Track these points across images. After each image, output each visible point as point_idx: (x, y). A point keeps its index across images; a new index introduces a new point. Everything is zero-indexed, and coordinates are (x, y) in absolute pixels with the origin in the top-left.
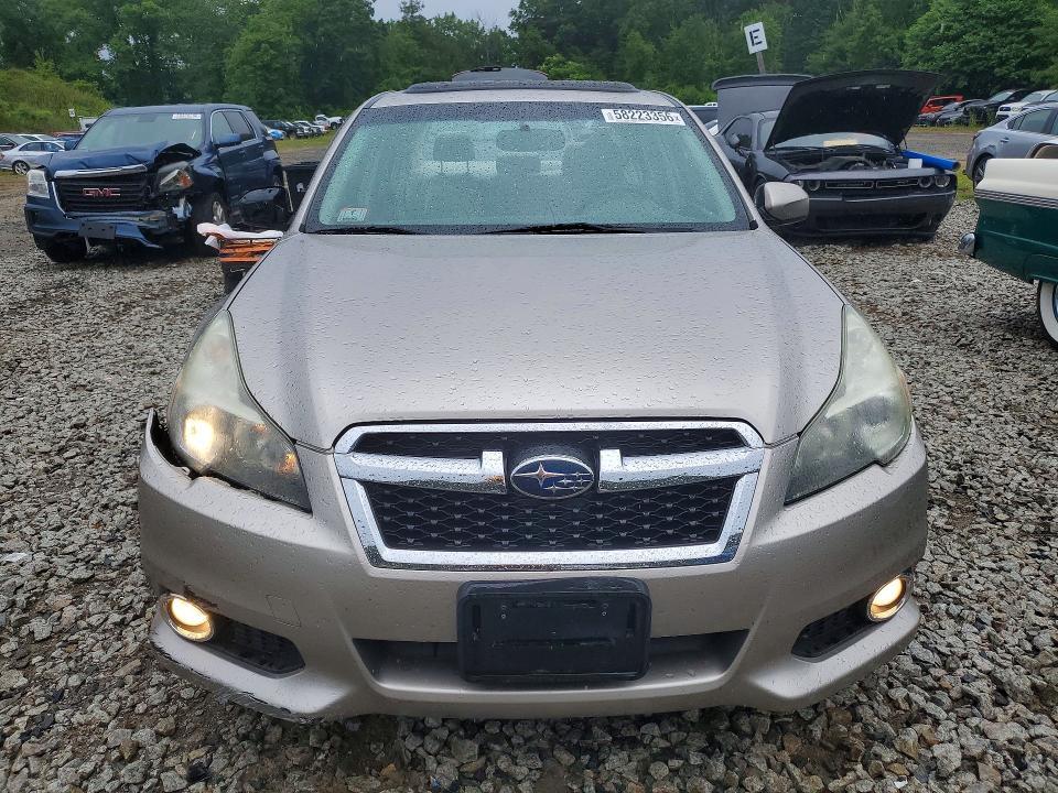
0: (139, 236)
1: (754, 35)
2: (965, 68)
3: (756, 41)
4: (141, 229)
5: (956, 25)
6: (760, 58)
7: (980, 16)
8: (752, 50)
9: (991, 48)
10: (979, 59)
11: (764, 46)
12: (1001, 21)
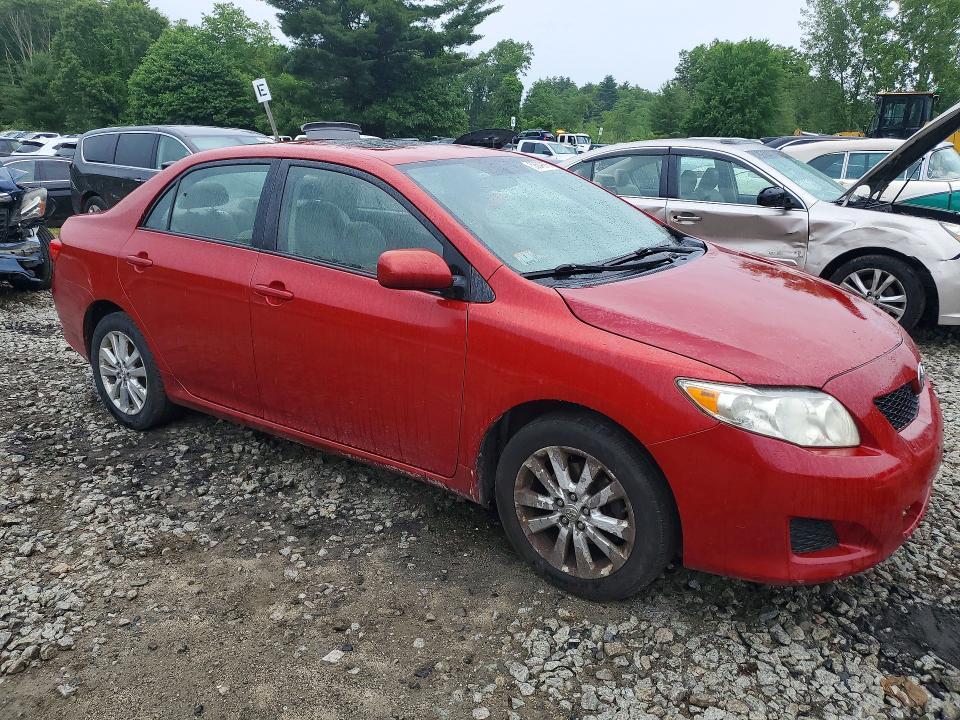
0: (19, 269)
1: (261, 88)
2: (189, 114)
3: (262, 93)
4: (21, 263)
5: (173, 79)
6: (267, 106)
7: (190, 74)
8: (261, 99)
9: (204, 99)
10: (198, 108)
11: (269, 97)
12: (208, 79)
